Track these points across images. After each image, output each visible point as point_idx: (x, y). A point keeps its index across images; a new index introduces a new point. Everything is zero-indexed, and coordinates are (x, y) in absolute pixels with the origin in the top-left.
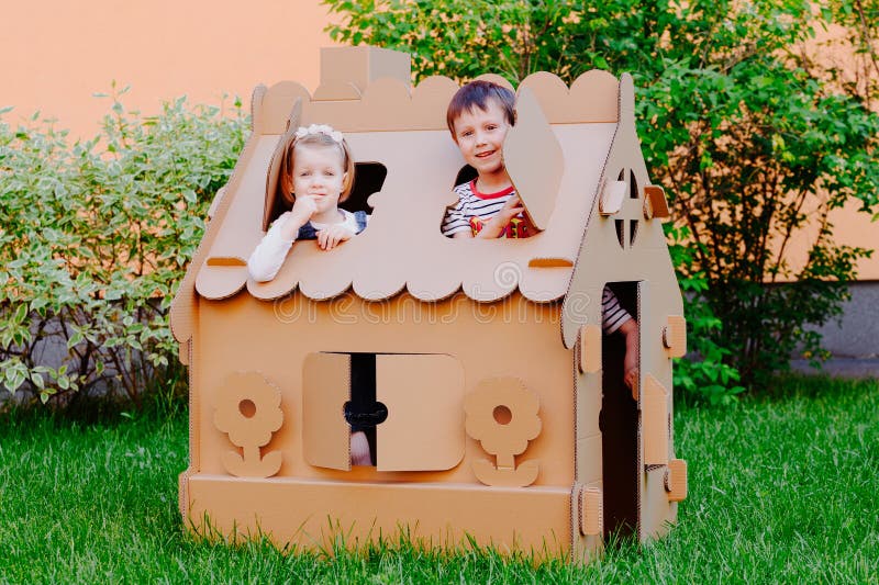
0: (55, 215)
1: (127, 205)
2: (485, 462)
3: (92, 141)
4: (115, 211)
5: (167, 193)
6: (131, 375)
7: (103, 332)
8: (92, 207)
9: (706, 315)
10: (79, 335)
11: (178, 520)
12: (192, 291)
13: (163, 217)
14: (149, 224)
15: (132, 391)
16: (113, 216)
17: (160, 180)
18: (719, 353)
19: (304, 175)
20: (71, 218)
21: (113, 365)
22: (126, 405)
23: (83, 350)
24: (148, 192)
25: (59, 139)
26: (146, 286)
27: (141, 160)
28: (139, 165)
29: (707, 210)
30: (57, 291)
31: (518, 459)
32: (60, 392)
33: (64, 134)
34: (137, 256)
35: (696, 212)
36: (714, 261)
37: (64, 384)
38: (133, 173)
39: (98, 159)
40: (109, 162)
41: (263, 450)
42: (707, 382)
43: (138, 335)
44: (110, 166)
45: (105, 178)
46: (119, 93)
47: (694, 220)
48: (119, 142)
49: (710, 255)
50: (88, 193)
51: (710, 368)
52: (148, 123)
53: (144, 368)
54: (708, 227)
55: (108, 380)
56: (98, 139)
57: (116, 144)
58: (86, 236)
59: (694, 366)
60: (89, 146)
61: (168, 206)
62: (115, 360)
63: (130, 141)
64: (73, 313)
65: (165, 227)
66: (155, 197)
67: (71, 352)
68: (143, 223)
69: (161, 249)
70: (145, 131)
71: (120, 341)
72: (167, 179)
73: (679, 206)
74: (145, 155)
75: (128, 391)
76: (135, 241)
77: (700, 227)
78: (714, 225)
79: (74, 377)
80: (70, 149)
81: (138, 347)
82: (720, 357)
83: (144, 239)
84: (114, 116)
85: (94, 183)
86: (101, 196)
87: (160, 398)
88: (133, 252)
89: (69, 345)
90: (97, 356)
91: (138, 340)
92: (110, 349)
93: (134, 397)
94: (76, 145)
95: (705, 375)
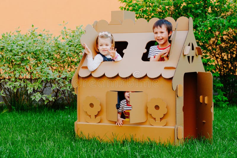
0: (48, 56)
1: (67, 53)
2: (153, 120)
3: (58, 37)
4: (64, 55)
5: (77, 50)
6: (68, 97)
7: (61, 86)
8: (58, 54)
9: (219, 83)
10: (55, 86)
11: (74, 133)
12: (78, 75)
13: (76, 56)
14: (73, 58)
15: (68, 101)
16: (63, 56)
17: (76, 47)
18: (222, 93)
19: (101, 45)
20: (53, 56)
21: (63, 95)
22: (67, 105)
23: (56, 91)
24: (72, 50)
25: (50, 36)
26: (72, 74)
27: (70, 42)
28: (70, 43)
29: (221, 55)
30: (49, 75)
31: (161, 119)
32: (50, 101)
33: (51, 35)
34: (70, 66)
35: (217, 56)
36: (222, 69)
37: (51, 99)
38: (69, 45)
39: (60, 41)
40: (63, 42)
41: (96, 116)
42: (219, 101)
43: (70, 87)
44: (63, 43)
45: (61, 46)
46: (65, 24)
47: (217, 58)
48: (65, 37)
49: (221, 67)
50: (57, 50)
51: (220, 97)
52: (73, 32)
53: (71, 95)
54: (221, 60)
55: (62, 99)
56: (60, 36)
57: (64, 37)
58: (56, 61)
59: (215, 96)
60: (58, 38)
61: (78, 54)
62: (64, 93)
63: (68, 37)
64: (53, 81)
65: (77, 59)
66: (75, 51)
67: (53, 91)
68: (71, 58)
69: (76, 64)
70: (72, 34)
71: (65, 88)
72: (77, 47)
73: (213, 54)
74: (72, 40)
75: (67, 101)
76: (69, 63)
77: (219, 60)
78: (222, 60)
79: (53, 98)
80: (53, 38)
81: (70, 90)
82: (223, 94)
83: (72, 62)
84: (64, 30)
85: (58, 47)
86: (60, 51)
87: (75, 103)
88: (69, 65)
89: (52, 89)
90: (59, 92)
91: (69, 88)
92: (62, 90)
93: (69, 103)
94: (54, 37)
95: (219, 99)
